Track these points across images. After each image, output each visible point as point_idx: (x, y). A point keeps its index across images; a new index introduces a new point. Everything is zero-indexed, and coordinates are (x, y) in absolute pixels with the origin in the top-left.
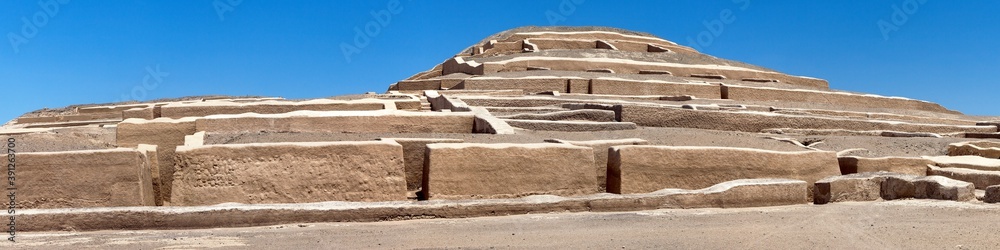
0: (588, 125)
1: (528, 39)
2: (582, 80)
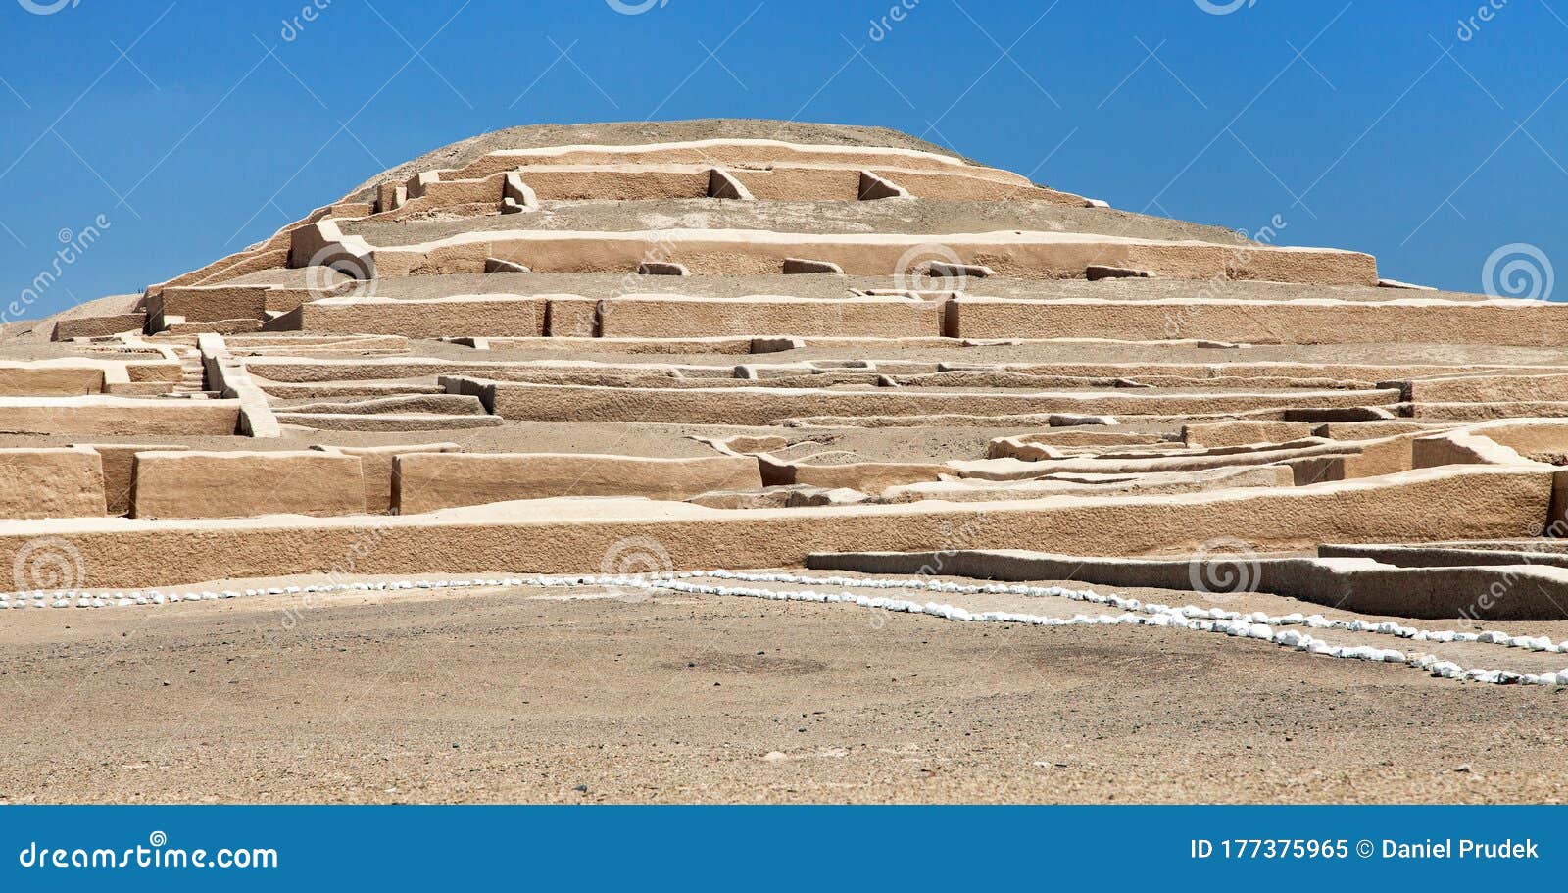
1: (523, 169)
2: (580, 302)
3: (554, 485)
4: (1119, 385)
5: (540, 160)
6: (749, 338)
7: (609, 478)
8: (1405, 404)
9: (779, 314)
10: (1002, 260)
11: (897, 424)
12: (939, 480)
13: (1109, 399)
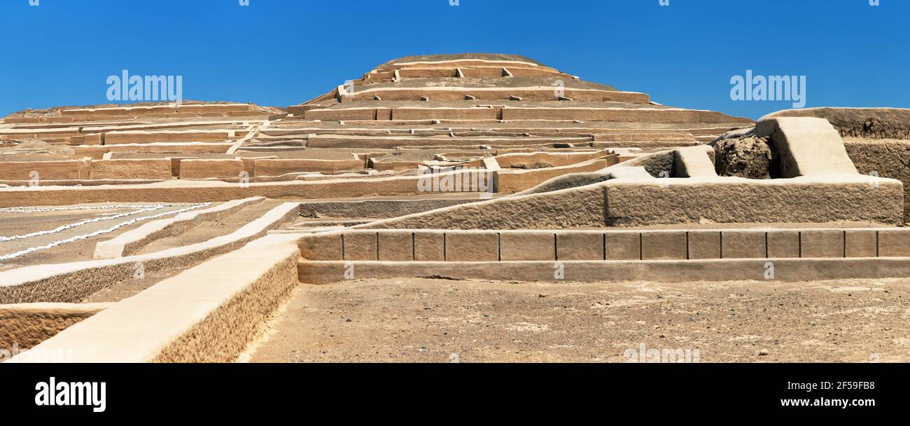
0: (280, 149)
1: (401, 69)
2: (387, 110)
5: (407, 66)
9: (444, 113)
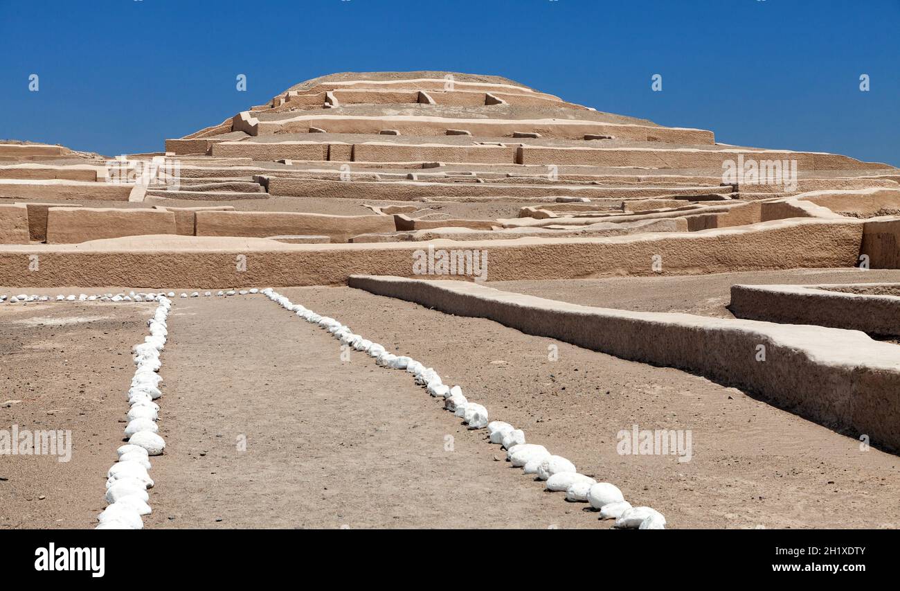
0: (224, 196)
1: (335, 90)
2: (344, 145)
3: (281, 229)
4: (594, 184)
5: (343, 87)
6: (422, 162)
7: (312, 226)
8: (735, 193)
9: (439, 152)
10: (546, 132)
11: (478, 201)
12: (492, 229)
13: (587, 190)
